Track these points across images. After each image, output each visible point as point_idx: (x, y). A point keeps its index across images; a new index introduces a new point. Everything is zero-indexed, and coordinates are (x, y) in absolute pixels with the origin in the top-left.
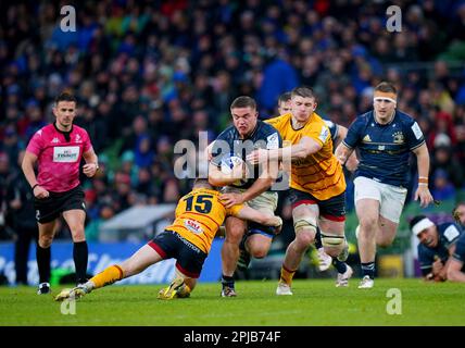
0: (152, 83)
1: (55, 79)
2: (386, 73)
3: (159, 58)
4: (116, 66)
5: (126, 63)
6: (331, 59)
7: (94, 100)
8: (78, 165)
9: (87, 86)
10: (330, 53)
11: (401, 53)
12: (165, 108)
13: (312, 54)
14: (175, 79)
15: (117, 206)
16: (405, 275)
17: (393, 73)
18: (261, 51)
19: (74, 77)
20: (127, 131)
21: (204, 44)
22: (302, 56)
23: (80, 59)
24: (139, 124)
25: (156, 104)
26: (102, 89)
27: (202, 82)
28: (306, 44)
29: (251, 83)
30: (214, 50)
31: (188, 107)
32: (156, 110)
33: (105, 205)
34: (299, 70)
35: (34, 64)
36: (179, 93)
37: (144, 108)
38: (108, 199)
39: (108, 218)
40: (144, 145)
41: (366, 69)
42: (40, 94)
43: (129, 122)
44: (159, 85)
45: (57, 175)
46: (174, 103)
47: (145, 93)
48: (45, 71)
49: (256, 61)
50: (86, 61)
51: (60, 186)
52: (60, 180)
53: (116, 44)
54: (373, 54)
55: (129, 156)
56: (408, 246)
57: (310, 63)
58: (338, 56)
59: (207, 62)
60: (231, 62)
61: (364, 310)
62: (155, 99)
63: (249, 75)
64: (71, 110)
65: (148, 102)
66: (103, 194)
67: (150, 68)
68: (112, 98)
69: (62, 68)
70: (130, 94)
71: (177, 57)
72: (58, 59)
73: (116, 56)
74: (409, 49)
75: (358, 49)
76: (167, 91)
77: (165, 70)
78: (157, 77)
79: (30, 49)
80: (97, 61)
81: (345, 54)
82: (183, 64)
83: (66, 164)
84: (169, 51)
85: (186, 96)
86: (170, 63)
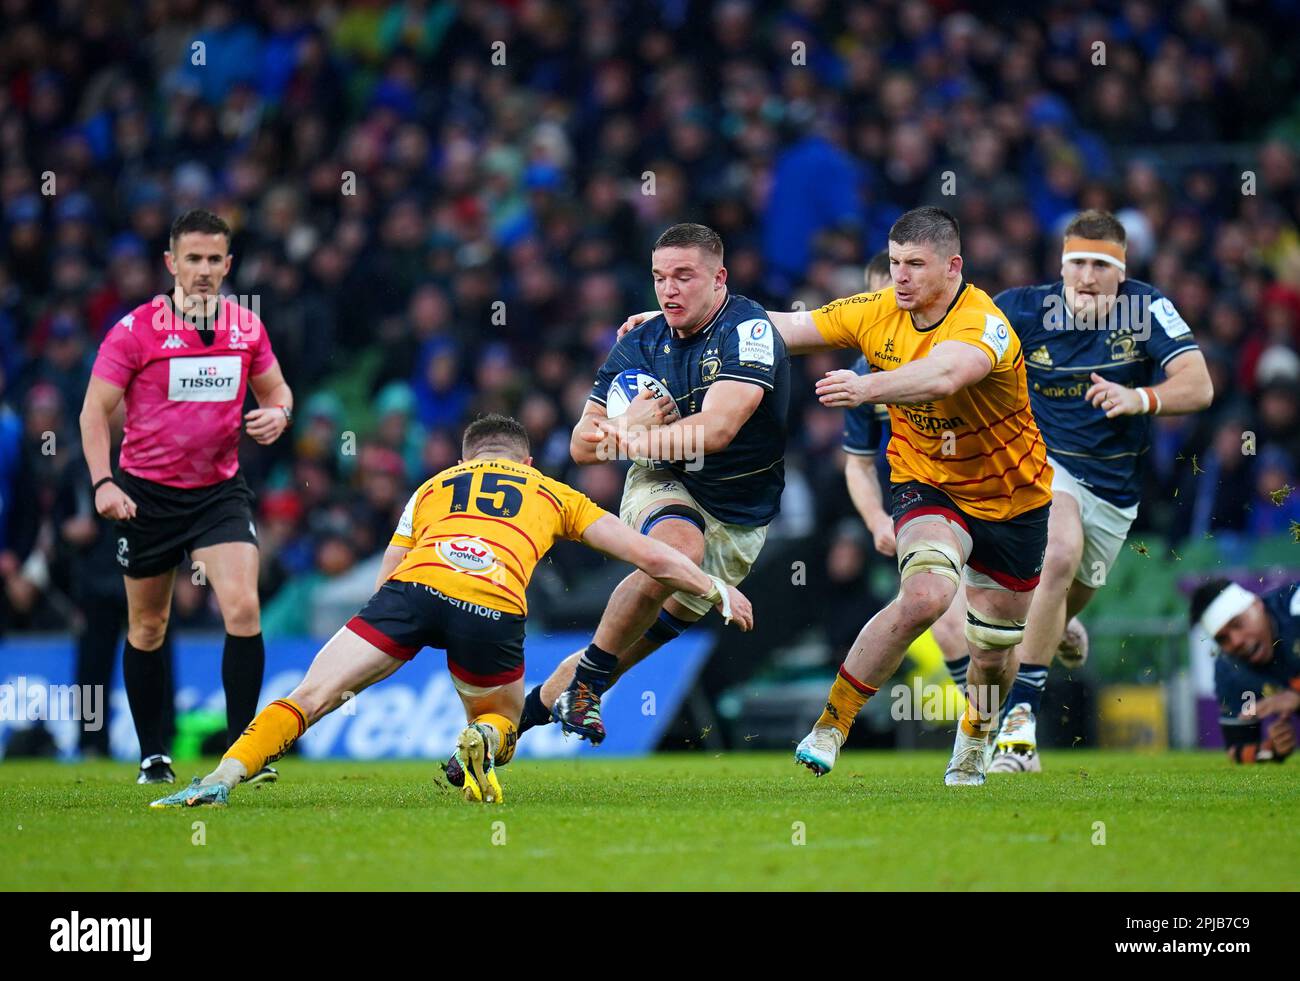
0: (464, 196)
1: (192, 180)
2: (1122, 172)
3: (484, 125)
4: (362, 145)
5: (389, 138)
6: (967, 133)
7: (301, 242)
8: (237, 409)
9: (280, 201)
10: (965, 116)
11: (1164, 118)
12: (502, 266)
13: (913, 118)
14: (530, 184)
15: (362, 538)
16: (1172, 743)
17: (1142, 175)
18: (770, 108)
19: (244, 177)
20: (391, 329)
21: (611, 86)
22: (886, 123)
23: (264, 126)
24: (428, 309)
25: (475, 254)
26: (323, 209)
27: (604, 193)
28: (898, 90)
29: (742, 199)
30: (639, 104)
31: (564, 262)
32: (476, 270)
33: (328, 536)
34: (879, 163)
35: (132, 137)
36: (540, 223)
37: (441, 264)
38: (338, 520)
39: (338, 572)
40: (441, 369)
41: (1065, 161)
42: (149, 220)
43: (399, 301)
44: (484, 200)
45: (181, 439)
46: (527, 250)
47: (446, 223)
48: (162, 156)
49: (755, 137)
50: (279, 132)
51: (189, 468)
52: (190, 451)
53: (362, 85)
54: (1085, 119)
55: (397, 398)
56: (1180, 659)
57: (910, 142)
58: (988, 123)
59: (619, 136)
60: (688, 136)
61: (1055, 839)
62: (472, 240)
63: (737, 177)
64: (214, 259)
65: (453, 247)
66: (325, 504)
67: (459, 153)
68: (351, 234)
69: (212, 150)
70: (403, 225)
71: (534, 120)
72: (201, 124)
73: (364, 118)
74: (1187, 107)
75: (1044, 105)
76: (508, 216)
77: (502, 160)
78: (480, 177)
79: (125, 95)
80: (309, 133)
81: (1009, 119)
82: (551, 141)
83: (204, 405)
84: (511, 104)
85: (561, 232)
86: (514, 138)
